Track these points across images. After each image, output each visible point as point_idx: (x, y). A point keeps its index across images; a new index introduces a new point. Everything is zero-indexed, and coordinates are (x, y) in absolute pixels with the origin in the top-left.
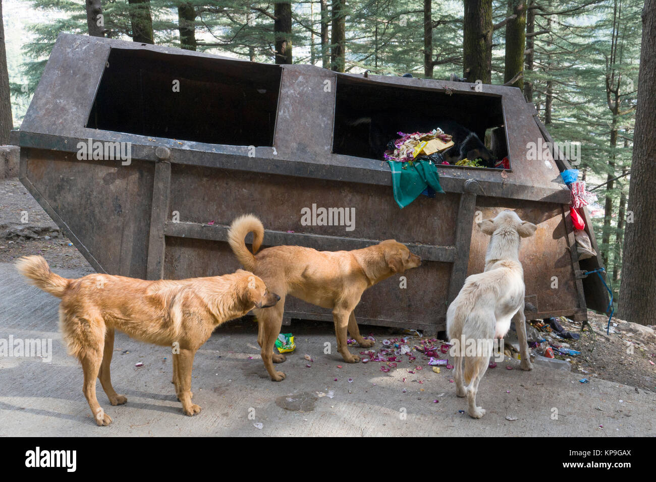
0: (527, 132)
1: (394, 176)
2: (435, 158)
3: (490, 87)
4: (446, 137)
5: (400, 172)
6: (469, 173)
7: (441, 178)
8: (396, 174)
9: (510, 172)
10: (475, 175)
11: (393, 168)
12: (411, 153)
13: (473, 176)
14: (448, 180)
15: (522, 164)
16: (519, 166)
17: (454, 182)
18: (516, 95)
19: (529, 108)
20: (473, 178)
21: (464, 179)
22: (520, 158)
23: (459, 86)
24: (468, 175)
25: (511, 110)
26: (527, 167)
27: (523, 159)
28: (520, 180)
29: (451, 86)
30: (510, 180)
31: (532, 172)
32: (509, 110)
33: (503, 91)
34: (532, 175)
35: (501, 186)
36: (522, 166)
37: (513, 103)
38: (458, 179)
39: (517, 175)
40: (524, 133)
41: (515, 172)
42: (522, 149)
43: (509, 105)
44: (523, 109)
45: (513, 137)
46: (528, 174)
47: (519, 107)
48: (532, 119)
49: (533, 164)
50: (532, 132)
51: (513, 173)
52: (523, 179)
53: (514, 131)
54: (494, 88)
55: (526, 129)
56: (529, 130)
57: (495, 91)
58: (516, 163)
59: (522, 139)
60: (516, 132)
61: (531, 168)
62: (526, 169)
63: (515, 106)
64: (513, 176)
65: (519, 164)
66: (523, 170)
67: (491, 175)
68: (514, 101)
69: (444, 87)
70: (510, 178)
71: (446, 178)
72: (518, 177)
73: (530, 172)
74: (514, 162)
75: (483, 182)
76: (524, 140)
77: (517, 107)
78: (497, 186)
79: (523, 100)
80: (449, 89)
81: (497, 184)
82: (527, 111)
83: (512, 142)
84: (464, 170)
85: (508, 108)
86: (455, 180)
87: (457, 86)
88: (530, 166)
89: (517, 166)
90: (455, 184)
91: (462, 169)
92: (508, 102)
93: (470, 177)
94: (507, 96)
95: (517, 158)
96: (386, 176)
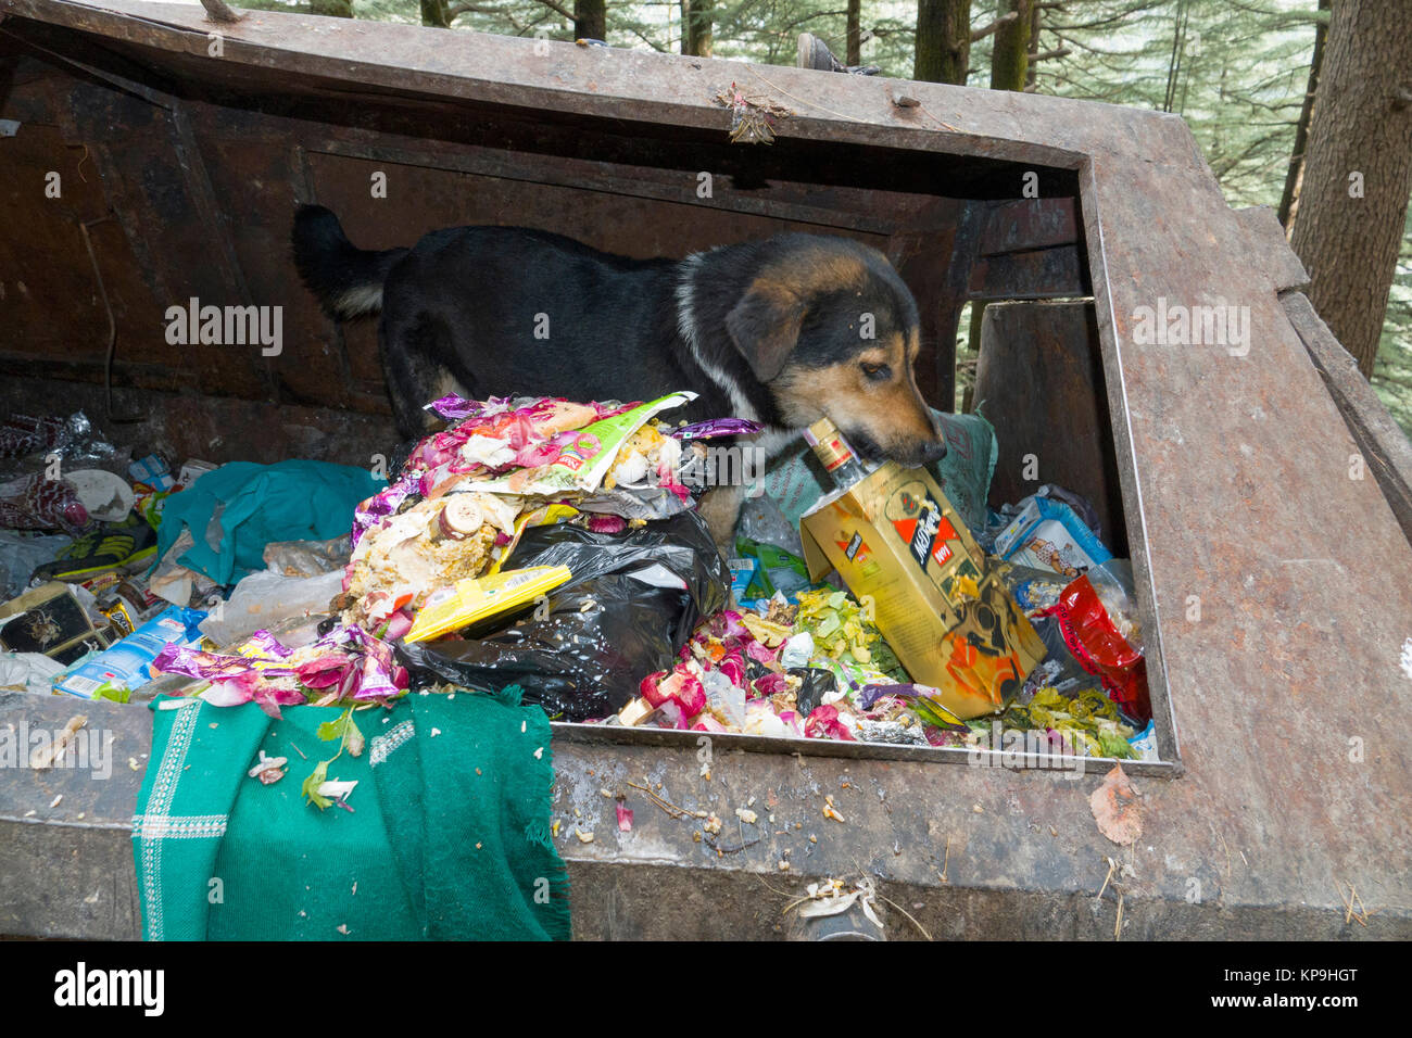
0: (1258, 413)
1: (150, 861)
3: (1010, 103)
5: (211, 826)
6: (832, 795)
7: (587, 870)
8: (170, 846)
9: (1165, 775)
10: (880, 822)
13: (866, 832)
14: (650, 885)
15: (1249, 690)
16: (1225, 711)
17: (702, 898)
18: (1162, 159)
19: (1247, 237)
20: (866, 854)
21: (785, 870)
22: (1223, 633)
23: (826, 92)
24: (824, 823)
25: (1139, 250)
26: (1285, 713)
27: (1247, 641)
28: (1244, 851)
29: (773, 94)
30: (1168, 860)
31: (1321, 764)
32: (1129, 254)
33: (1087, 130)
34: (1324, 788)
35: (1096, 919)
36: (1244, 704)
37: (1154, 208)
38: (733, 872)
39: (1213, 798)
40: (1236, 421)
41: (1201, 774)
42: (1232, 548)
43: (1127, 218)
44: (1214, 248)
45: (1165, 453)
46: (1296, 784)
47: (1189, 235)
48: (1276, 312)
49: (1319, 683)
50: (1284, 407)
51: (1186, 787)
52: (1267, 839)
53: (1170, 406)
54: (1034, 113)
55: (1243, 387)
56: (1262, 392)
57: (1041, 127)
58: (1199, 681)
59: (1227, 470)
60: (1186, 409)
61: (1310, 717)
62: (1278, 727)
63: (1165, 229)
64: (1189, 813)
65: (1223, 688)
66: (1255, 743)
67: (1012, 812)
68: (1156, 195)
69: (723, 94)
70: (1167, 836)
71: (635, 867)
72: (1225, 818)
73: (1310, 759)
74: (1183, 674)
75: (944, 893)
76: (1241, 476)
77: (1176, 235)
78: (1061, 919)
79: (1207, 188)
80: (750, 106)
81: (1062, 903)
82: (1239, 258)
83: (1164, 491)
84: (802, 761)
85: (1120, 240)
86: (705, 885)
87: (809, 94)
88: (1304, 705)
89: (1211, 712)
90: (709, 915)
91: (780, 758)
92: (1120, 200)
93: (840, 843)
94: (1117, 164)
95: (1206, 631)
96: (96, 871)
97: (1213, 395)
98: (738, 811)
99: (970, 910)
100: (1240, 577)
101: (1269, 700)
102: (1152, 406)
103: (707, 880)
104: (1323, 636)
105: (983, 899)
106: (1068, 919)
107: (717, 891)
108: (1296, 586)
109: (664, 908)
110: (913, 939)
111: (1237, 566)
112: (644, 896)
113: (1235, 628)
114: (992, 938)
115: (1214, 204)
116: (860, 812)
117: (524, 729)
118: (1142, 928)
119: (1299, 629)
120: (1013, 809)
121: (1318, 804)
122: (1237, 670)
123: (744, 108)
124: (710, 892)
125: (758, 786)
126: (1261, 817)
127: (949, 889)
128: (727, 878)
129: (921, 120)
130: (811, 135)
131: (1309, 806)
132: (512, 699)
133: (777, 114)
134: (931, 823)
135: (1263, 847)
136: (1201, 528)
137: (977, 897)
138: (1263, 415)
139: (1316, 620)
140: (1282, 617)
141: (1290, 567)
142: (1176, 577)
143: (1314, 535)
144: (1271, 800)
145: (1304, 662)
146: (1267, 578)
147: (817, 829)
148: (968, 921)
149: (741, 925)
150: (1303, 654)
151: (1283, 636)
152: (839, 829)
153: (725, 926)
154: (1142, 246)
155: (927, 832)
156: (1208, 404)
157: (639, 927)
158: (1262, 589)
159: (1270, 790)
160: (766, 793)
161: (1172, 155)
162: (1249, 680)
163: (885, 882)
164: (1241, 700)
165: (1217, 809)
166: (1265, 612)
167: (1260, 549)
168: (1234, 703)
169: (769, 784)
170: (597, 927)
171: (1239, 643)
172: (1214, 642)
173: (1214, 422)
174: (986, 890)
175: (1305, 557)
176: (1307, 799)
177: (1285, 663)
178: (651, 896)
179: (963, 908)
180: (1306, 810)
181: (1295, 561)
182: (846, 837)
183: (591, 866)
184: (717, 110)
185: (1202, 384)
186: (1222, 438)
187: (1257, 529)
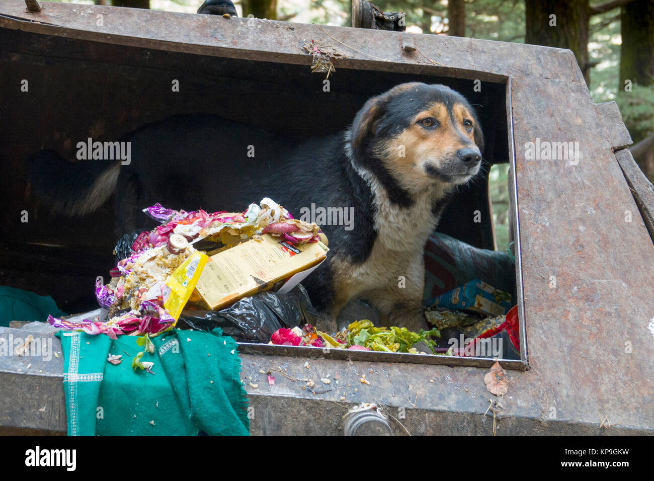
0: (591, 210)
1: (72, 392)
2: (242, 317)
3: (470, 46)
4: (297, 230)
5: (97, 377)
6: (365, 375)
7: (256, 399)
8: (80, 385)
9: (521, 368)
10: (386, 385)
11: (74, 359)
12: (159, 302)
13: (380, 388)
14: (283, 407)
15: (568, 336)
16: (555, 345)
17: (306, 413)
18: (557, 76)
19: (600, 119)
20: (380, 396)
21: (343, 400)
22: (559, 312)
23: (365, 42)
24: (361, 385)
25: (536, 127)
26: (585, 347)
27: (570, 316)
28: (556, 400)
29: (335, 44)
30: (519, 402)
31: (600, 368)
32: (530, 129)
33: (513, 61)
34: (600, 378)
35: (484, 426)
36: (565, 342)
37: (547, 104)
38: (321, 400)
39: (544, 379)
40: (578, 215)
41: (539, 370)
42: (568, 274)
43: (530, 110)
44: (580, 126)
45: (538, 230)
46: (586, 376)
47: (566, 119)
48: (611, 159)
49: (604, 334)
50: (606, 208)
51: (531, 374)
52: (568, 396)
53: (544, 207)
54: (483, 51)
55: (585, 197)
56: (595, 201)
57: (486, 60)
58: (544, 332)
59: (570, 238)
60: (553, 209)
61: (597, 348)
62: (582, 352)
63: (552, 115)
64: (531, 384)
65: (556, 336)
66: (569, 358)
67: (448, 383)
68: (549, 97)
69: (307, 46)
70: (519, 393)
71: (276, 397)
72: (548, 387)
73: (595, 366)
74: (536, 329)
75: (414, 412)
76: (577, 241)
77: (558, 119)
78: (469, 425)
79: (581, 92)
80: (322, 53)
81: (468, 418)
82: (593, 131)
83: (536, 248)
84: (351, 362)
85: (525, 122)
86: (308, 407)
87: (355, 44)
88: (595, 343)
89: (548, 345)
90: (310, 422)
91: (341, 361)
92: (527, 100)
93: (368, 392)
94: (527, 80)
95: (550, 311)
96: (45, 396)
97: (568, 202)
98: (322, 380)
99: (427, 421)
100: (570, 287)
101: (578, 341)
102: (534, 208)
103: (309, 404)
104: (610, 314)
105: (432, 415)
106: (472, 426)
107: (313, 410)
108: (599, 291)
109: (289, 418)
110: (401, 435)
111: (569, 282)
112: (281, 412)
113: (565, 310)
114: (437, 435)
115: (583, 102)
116: (378, 381)
117: (225, 343)
118: (506, 431)
119: (597, 311)
120: (448, 382)
121: (596, 384)
122: (563, 329)
123: (319, 55)
124: (310, 410)
125: (331, 371)
126: (566, 388)
127: (417, 410)
128: (317, 403)
129: (417, 58)
130: (356, 68)
131: (592, 385)
132: (218, 333)
133: (337, 58)
134: (410, 386)
135: (566, 399)
136: (553, 265)
137: (430, 414)
138: (594, 212)
139: (607, 307)
140: (590, 305)
141: (597, 283)
142: (538, 287)
143: (613, 269)
144: (573, 382)
145: (598, 325)
146: (584, 288)
147: (358, 387)
148: (426, 426)
149: (324, 427)
150: (598, 321)
151: (589, 314)
152: (368, 387)
153: (317, 427)
154: (538, 125)
155: (408, 389)
156: (565, 206)
157: (279, 427)
158: (581, 293)
159: (573, 378)
160: (335, 374)
161: (563, 74)
162: (569, 332)
163: (388, 406)
164: (564, 341)
165: (545, 383)
166: (581, 303)
167: (582, 275)
168: (560, 342)
169: (336, 371)
170: (260, 426)
171: (566, 316)
172: (554, 316)
173: (567, 215)
174: (433, 411)
175: (606, 279)
176: (591, 382)
177: (588, 325)
178: (284, 412)
179: (424, 419)
180: (589, 386)
181: (601, 280)
182: (370, 390)
183: (258, 397)
184: (304, 56)
185: (562, 196)
186: (570, 223)
187: (582, 266)
